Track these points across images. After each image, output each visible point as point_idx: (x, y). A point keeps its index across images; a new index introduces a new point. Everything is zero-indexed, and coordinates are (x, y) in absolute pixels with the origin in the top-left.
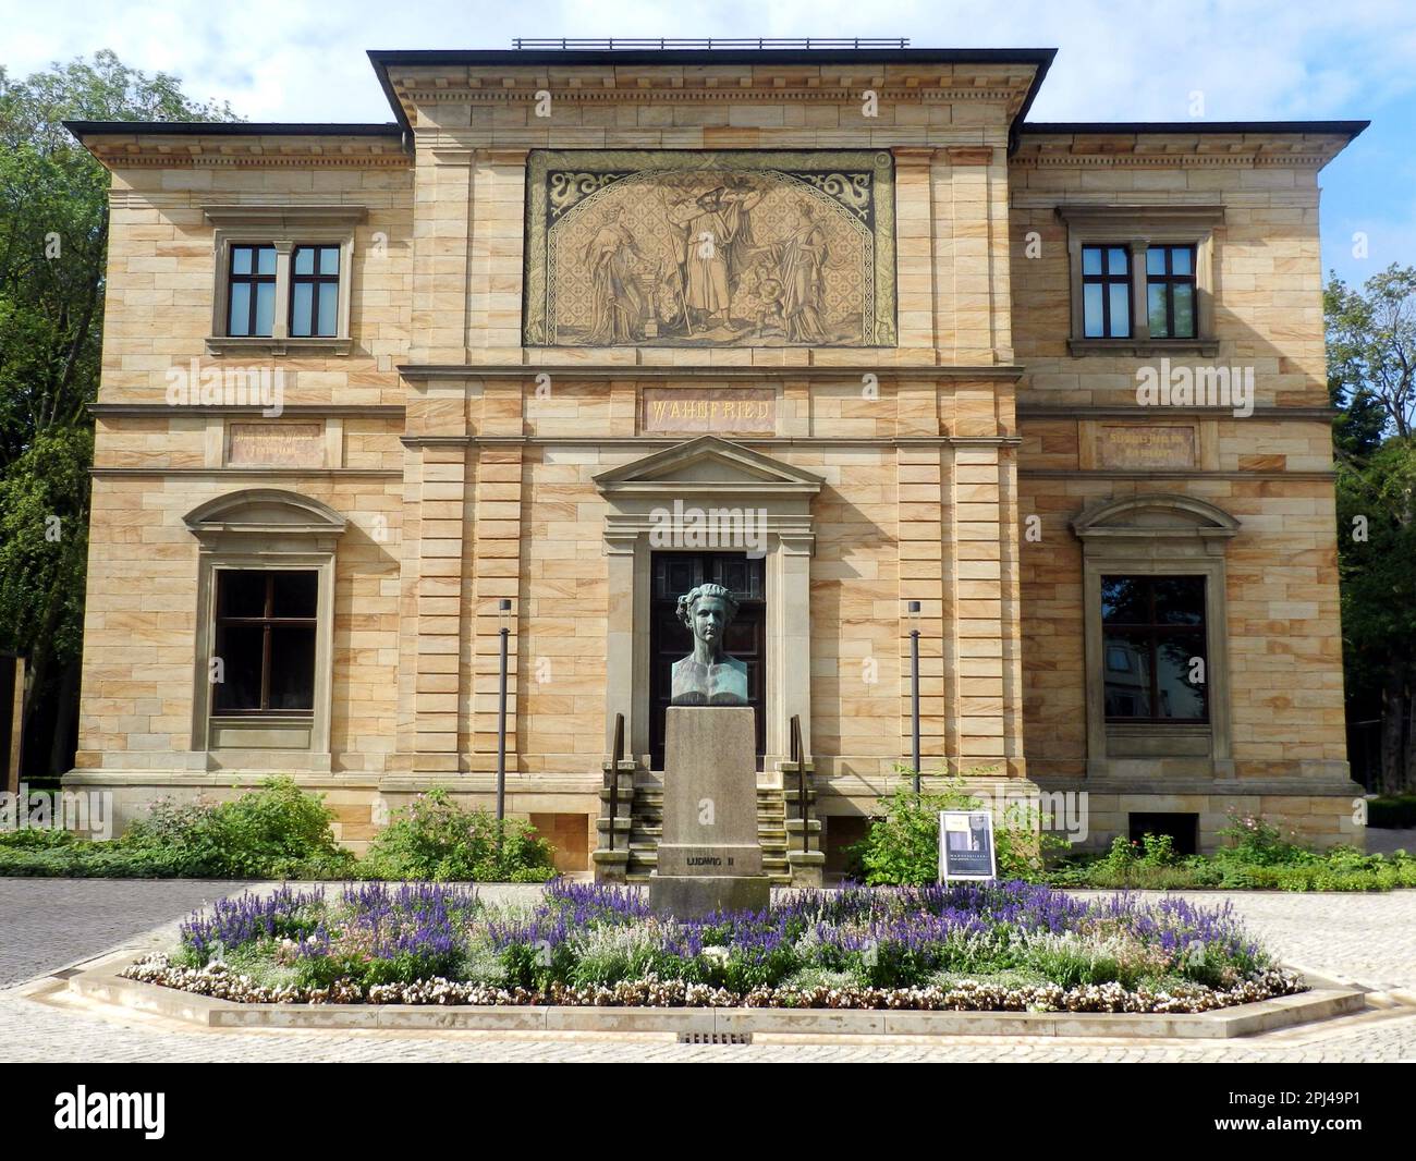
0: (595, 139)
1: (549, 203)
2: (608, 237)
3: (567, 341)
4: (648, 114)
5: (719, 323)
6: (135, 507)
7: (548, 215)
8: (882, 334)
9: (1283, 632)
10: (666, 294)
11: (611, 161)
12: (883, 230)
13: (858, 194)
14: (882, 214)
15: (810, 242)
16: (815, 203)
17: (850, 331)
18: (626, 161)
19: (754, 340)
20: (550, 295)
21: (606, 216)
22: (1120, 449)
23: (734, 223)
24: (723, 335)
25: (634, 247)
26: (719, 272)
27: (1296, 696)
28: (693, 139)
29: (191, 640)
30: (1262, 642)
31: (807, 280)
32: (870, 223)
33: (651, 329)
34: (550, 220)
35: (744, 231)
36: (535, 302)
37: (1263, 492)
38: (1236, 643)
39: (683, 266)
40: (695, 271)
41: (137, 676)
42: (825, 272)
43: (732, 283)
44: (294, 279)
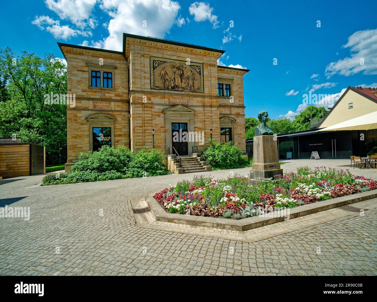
0: (160, 56)
1: (154, 66)
2: (163, 72)
3: (157, 88)
4: (169, 53)
5: (180, 88)
6: (76, 116)
7: (154, 67)
8: (202, 91)
9: (240, 135)
10: (172, 82)
11: (163, 60)
12: (202, 75)
13: (198, 70)
14: (202, 73)
15: (192, 76)
16: (193, 70)
17: (198, 90)
18: (166, 60)
19: (185, 90)
20: (154, 81)
21: (163, 69)
22: (222, 111)
23: (181, 72)
24: (180, 89)
25: (167, 74)
26: (179, 79)
27: (241, 143)
28: (175, 58)
29: (88, 139)
30: (237, 136)
31: (192, 82)
32: (200, 74)
33: (170, 88)
34: (154, 69)
35: (183, 73)
36: (152, 82)
37: (238, 117)
38: (235, 136)
39: (174, 78)
40: (176, 79)
41: (78, 146)
42: (194, 81)
43: (182, 82)
44: (104, 78)
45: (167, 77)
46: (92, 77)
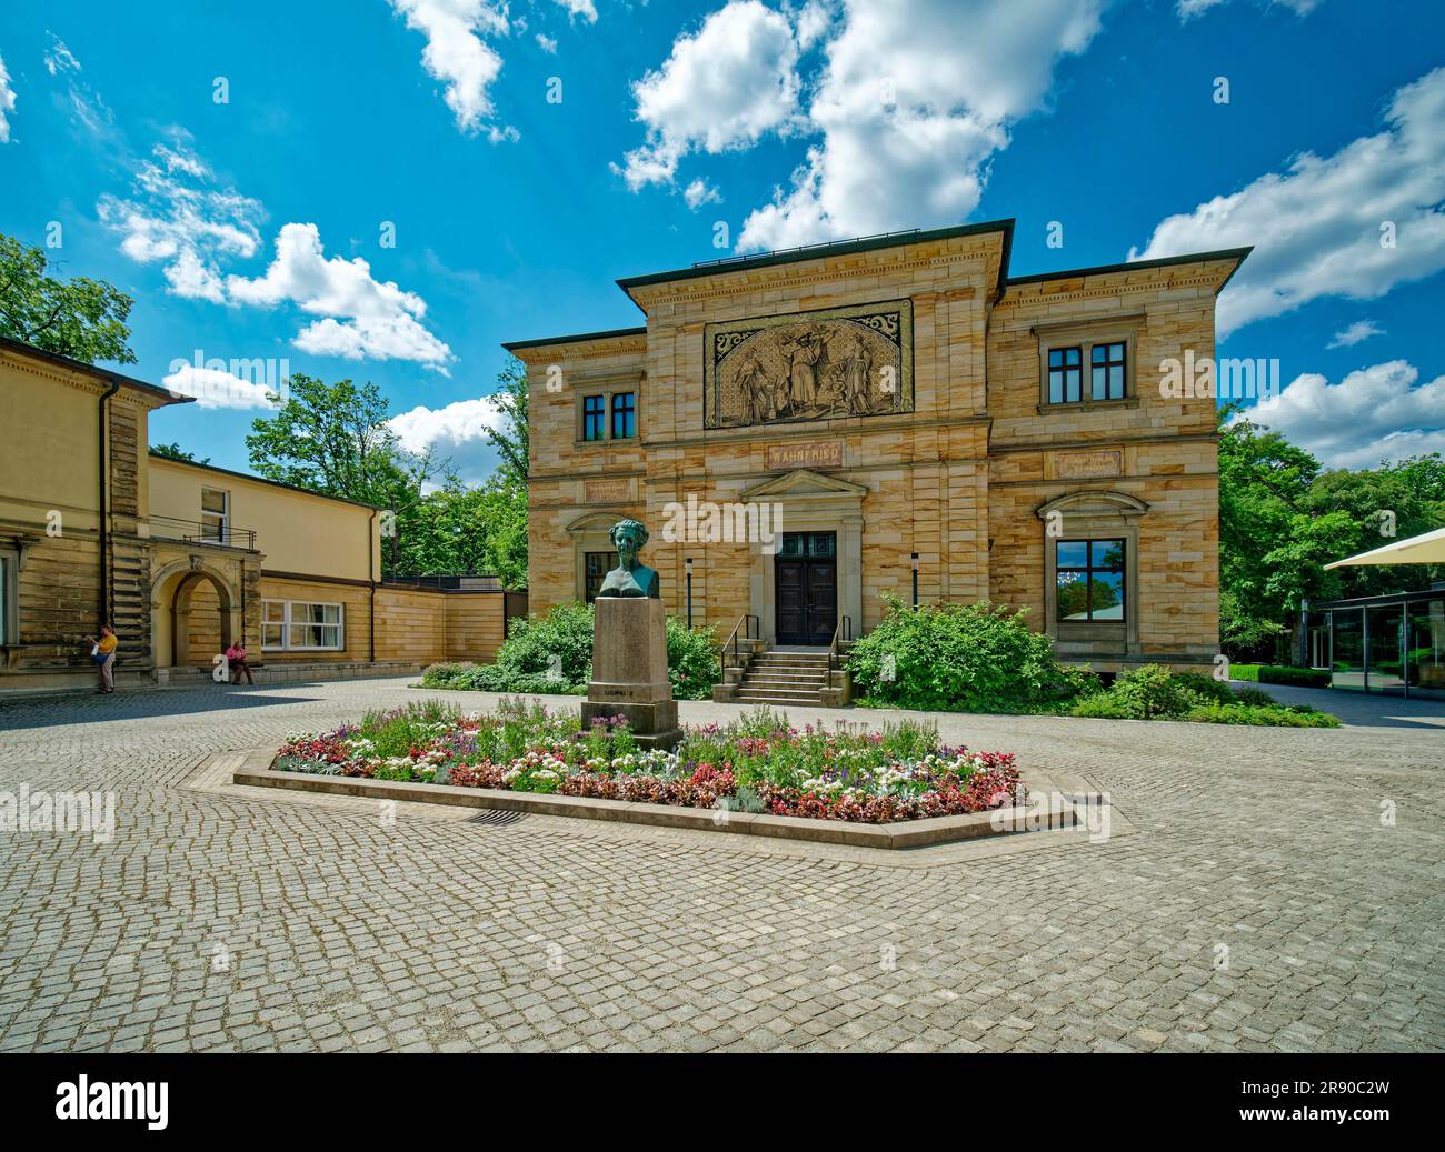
0: (739, 313)
1: (716, 352)
2: (748, 367)
3: (728, 424)
4: (768, 296)
5: (810, 408)
6: (546, 524)
7: (716, 357)
8: (905, 405)
9: (1178, 569)
10: (780, 395)
11: (748, 325)
12: (906, 345)
13: (891, 326)
14: (905, 336)
15: (862, 358)
16: (865, 334)
17: (886, 406)
18: (757, 324)
19: (829, 416)
20: (717, 401)
21: (747, 355)
22: (1071, 467)
23: (818, 352)
24: (811, 414)
25: (762, 370)
26: (809, 379)
27: (1185, 607)
28: (794, 307)
29: (573, 585)
30: (1163, 576)
31: (861, 380)
32: (898, 342)
33: (772, 414)
34: (717, 361)
35: (824, 355)
36: (711, 404)
37: (1167, 486)
38: (1143, 577)
39: (789, 379)
40: (796, 381)
41: (552, 601)
42: (871, 373)
43: (817, 385)
44: (614, 411)
45: (762, 381)
46: (586, 413)
